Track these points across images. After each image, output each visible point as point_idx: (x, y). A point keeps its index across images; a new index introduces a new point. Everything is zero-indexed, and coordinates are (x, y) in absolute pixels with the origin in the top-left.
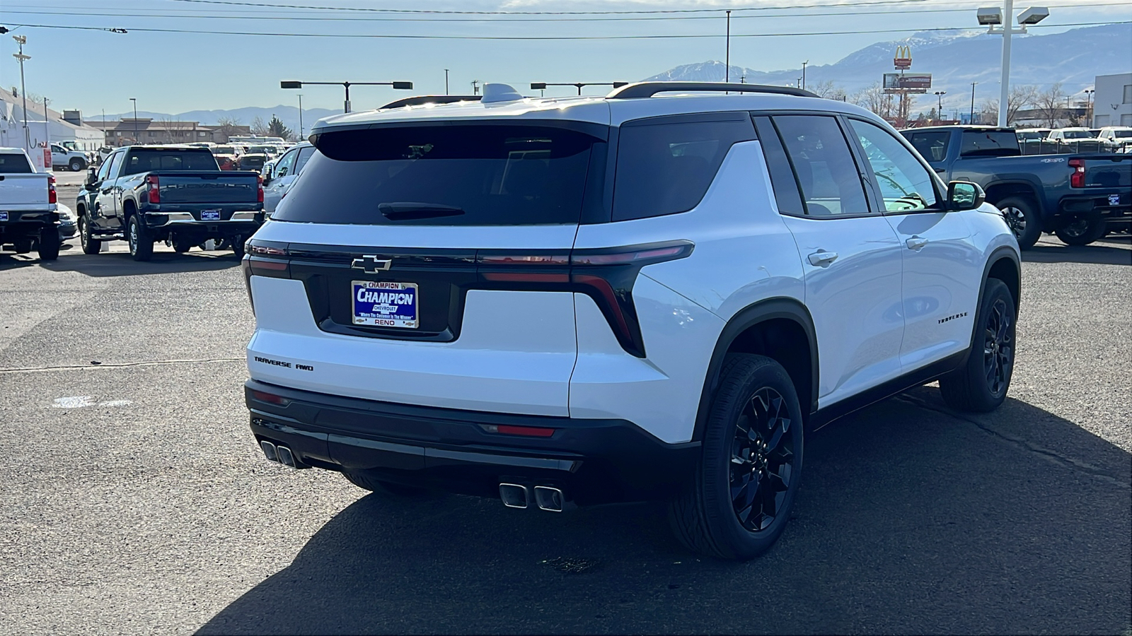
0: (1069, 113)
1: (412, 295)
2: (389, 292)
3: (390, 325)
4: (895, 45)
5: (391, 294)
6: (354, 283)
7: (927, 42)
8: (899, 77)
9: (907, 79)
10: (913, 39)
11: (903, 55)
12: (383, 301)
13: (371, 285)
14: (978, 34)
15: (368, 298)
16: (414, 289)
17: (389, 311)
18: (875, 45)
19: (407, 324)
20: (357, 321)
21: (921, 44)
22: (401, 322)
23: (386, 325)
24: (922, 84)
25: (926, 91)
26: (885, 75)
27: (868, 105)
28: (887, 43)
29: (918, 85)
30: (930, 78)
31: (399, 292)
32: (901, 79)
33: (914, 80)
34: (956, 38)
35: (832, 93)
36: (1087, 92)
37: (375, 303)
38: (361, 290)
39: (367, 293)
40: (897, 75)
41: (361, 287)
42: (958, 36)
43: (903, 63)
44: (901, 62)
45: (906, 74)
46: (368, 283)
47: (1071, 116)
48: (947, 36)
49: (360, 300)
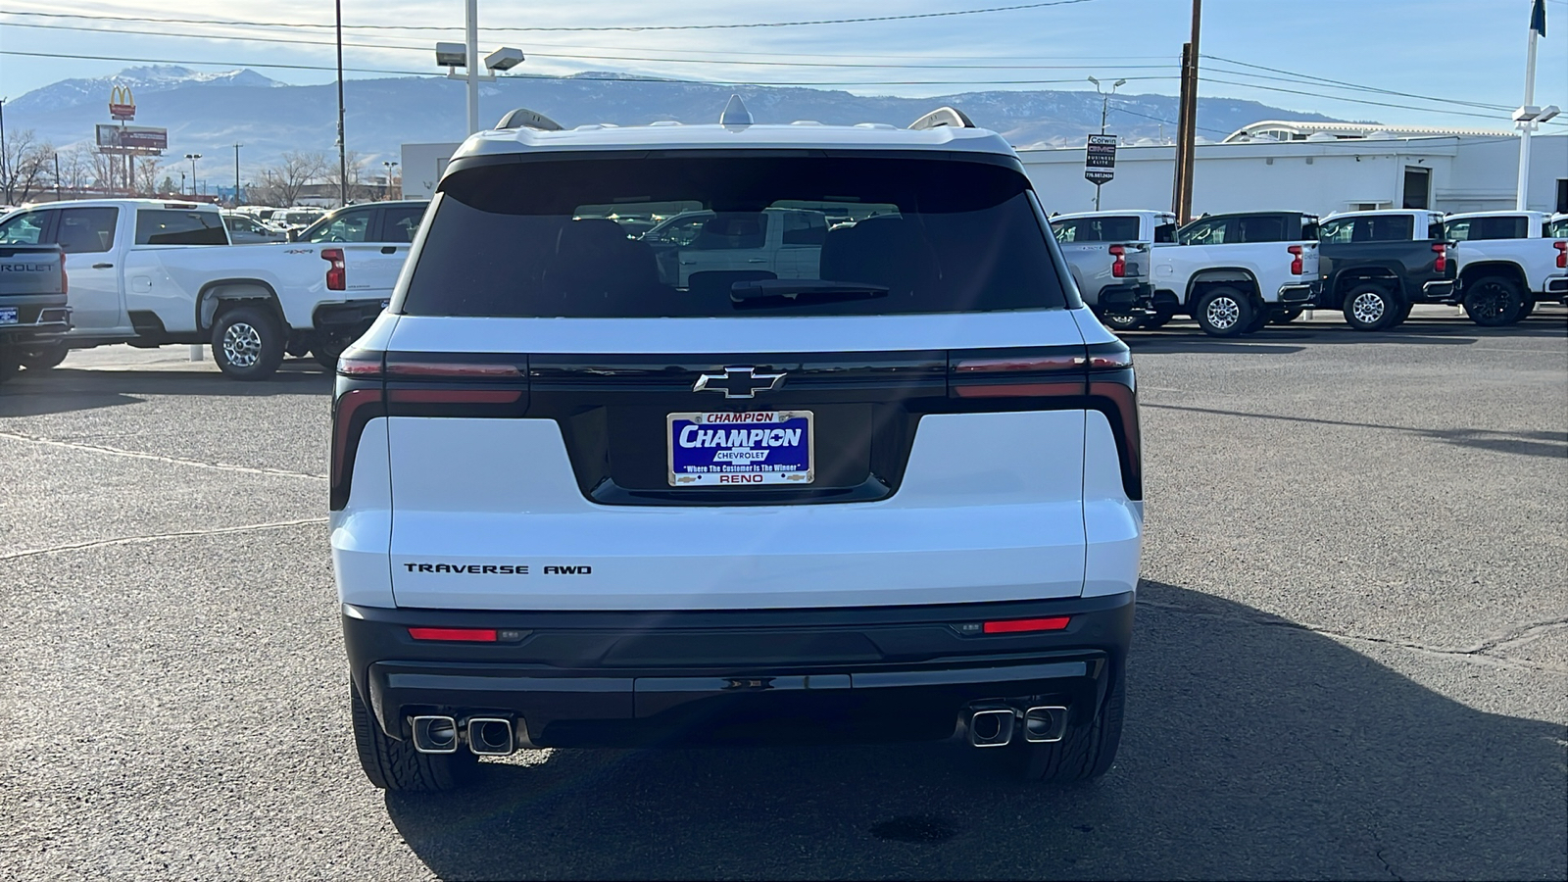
0: (370, 191)
1: (799, 431)
2: (749, 428)
3: (752, 483)
4: (94, 84)
5: (753, 432)
6: (672, 417)
7: (142, 84)
8: (120, 131)
9: (132, 134)
10: (121, 77)
11: (122, 100)
12: (737, 444)
13: (712, 418)
14: (214, 78)
15: (704, 441)
16: (806, 420)
17: (751, 459)
18: (64, 81)
19: (789, 478)
20: (680, 480)
21: (134, 85)
22: (775, 476)
23: (745, 482)
24: (155, 142)
25: (160, 152)
26: (98, 127)
27: (92, 169)
28: (84, 81)
29: (149, 143)
30: (165, 134)
31: (772, 427)
32: (122, 133)
33: (142, 136)
34: (184, 81)
35: (35, 148)
36: (387, 164)
37: (719, 447)
38: (686, 431)
39: (701, 432)
40: (117, 127)
41: (689, 423)
42: (186, 79)
43: (123, 112)
44: (119, 109)
45: (131, 127)
46: (705, 415)
47: (372, 196)
48: (170, 78)
49: (684, 443)
